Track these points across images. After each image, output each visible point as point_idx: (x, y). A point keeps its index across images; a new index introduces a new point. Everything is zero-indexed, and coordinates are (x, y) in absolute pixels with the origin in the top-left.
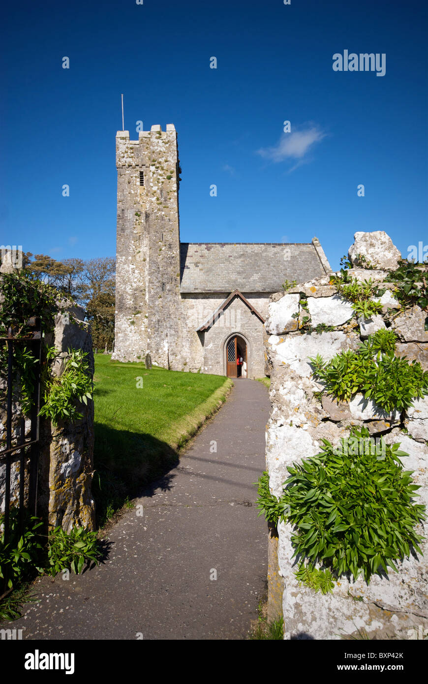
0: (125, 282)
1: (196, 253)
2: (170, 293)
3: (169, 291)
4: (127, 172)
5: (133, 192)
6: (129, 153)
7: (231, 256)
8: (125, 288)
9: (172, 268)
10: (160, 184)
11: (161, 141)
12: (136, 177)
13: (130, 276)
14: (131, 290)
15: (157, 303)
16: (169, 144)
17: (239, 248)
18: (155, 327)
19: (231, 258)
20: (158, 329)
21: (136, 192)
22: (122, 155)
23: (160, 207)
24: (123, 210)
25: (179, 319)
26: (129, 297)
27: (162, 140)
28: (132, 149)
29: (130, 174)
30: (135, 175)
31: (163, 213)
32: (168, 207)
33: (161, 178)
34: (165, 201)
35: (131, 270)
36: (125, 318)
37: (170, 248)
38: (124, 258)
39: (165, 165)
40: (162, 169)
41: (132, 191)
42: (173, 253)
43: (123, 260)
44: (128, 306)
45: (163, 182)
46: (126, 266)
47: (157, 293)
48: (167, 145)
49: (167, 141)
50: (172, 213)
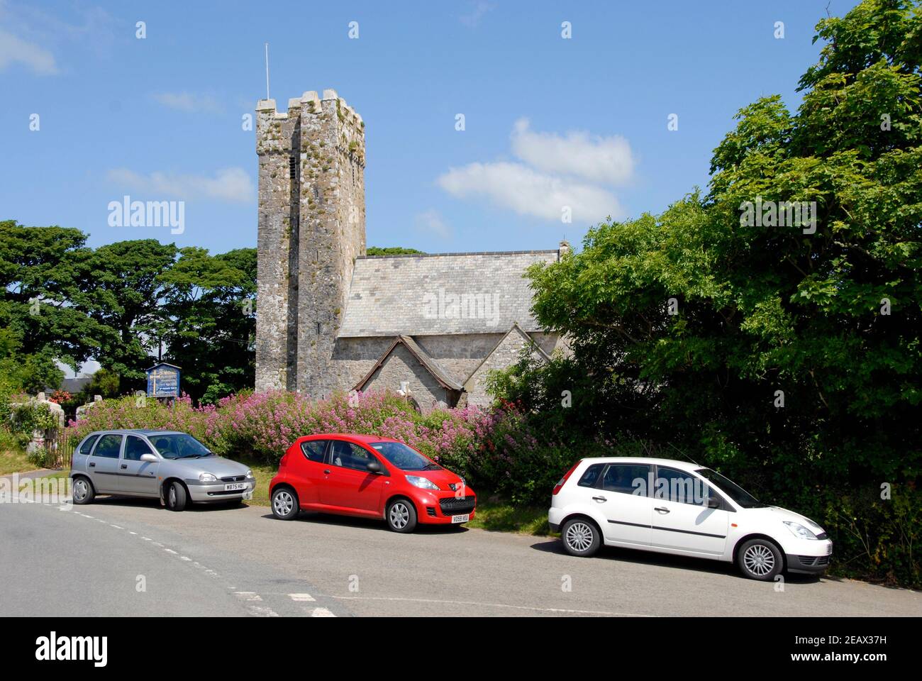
0: (269, 322)
1: (376, 273)
2: (328, 337)
3: (326, 334)
4: (272, 160)
5: (280, 189)
6: (274, 133)
7: (427, 277)
8: (269, 330)
9: (330, 300)
10: (313, 179)
11: (314, 116)
12: (284, 167)
13: (277, 312)
14: (278, 333)
15: (309, 352)
16: (326, 119)
17: (442, 263)
18: (307, 386)
19: (426, 280)
20: (311, 388)
21: (284, 188)
22: (265, 136)
23: (314, 212)
24: (266, 216)
25: (339, 375)
26: (274, 343)
27: (316, 114)
28: (277, 126)
29: (275, 162)
30: (282, 164)
31: (318, 221)
32: (324, 212)
33: (314, 169)
34: (321, 203)
35: (277, 304)
36: (268, 373)
37: (328, 271)
38: (268, 285)
39: (320, 151)
40: (316, 157)
41: (279, 187)
42: (332, 280)
43: (266, 289)
44: (273, 356)
45: (317, 177)
46: (270, 298)
47: (309, 337)
48: (324, 121)
49: (323, 114)
50: (329, 220)
